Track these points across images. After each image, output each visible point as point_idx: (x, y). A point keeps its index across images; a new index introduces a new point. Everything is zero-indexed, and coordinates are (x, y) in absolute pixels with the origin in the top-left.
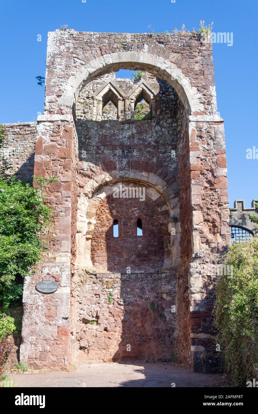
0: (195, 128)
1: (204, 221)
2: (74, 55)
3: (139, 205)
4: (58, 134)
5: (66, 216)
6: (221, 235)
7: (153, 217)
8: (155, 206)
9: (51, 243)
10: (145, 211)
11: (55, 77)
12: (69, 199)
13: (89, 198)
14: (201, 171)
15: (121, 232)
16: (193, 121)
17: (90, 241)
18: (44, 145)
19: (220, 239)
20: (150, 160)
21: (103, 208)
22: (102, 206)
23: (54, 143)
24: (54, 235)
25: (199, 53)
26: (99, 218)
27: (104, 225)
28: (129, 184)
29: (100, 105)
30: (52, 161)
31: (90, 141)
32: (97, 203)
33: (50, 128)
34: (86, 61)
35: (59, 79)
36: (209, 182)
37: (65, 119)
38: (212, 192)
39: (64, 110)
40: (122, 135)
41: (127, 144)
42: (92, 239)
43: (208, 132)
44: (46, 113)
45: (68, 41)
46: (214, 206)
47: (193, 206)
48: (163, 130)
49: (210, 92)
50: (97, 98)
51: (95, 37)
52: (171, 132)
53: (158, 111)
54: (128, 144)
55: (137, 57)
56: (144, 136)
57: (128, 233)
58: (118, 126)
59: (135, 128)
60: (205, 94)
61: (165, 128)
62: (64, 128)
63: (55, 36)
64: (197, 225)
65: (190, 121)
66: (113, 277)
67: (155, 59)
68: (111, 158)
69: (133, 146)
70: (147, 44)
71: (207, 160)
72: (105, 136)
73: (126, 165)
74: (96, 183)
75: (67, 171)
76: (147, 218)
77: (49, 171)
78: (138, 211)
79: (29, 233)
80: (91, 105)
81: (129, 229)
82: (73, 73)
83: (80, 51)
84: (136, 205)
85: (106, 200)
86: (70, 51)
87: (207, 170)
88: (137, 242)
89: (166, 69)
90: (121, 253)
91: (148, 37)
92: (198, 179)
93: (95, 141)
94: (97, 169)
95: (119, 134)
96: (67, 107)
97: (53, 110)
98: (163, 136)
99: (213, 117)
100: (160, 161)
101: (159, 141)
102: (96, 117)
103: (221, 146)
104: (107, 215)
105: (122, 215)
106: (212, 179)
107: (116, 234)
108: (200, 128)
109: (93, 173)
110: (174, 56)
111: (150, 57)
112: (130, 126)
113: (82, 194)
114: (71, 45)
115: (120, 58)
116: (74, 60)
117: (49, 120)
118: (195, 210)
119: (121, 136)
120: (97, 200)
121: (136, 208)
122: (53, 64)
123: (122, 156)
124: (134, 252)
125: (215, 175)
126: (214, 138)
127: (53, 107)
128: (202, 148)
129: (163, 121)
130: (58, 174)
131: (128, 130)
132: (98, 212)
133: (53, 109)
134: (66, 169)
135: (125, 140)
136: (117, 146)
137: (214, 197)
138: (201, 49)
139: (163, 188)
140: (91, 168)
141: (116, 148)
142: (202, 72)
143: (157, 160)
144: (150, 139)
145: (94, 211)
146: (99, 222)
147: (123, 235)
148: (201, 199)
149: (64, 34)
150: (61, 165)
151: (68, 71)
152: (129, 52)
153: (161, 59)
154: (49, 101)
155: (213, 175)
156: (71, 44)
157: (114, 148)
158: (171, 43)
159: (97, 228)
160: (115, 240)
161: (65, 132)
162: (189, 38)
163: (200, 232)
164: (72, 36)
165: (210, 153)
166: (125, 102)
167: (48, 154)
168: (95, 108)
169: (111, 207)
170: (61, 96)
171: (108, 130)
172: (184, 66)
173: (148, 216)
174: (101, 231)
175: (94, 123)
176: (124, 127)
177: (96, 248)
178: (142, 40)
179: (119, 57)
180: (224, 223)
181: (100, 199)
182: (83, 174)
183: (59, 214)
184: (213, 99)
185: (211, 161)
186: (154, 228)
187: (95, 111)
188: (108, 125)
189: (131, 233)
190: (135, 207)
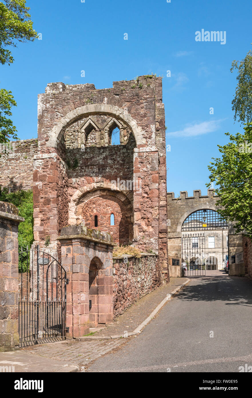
0: (138, 157)
1: (141, 219)
2: (56, 110)
3: (111, 205)
4: (47, 167)
5: (54, 219)
6: (152, 227)
8: (123, 205)
10: (115, 209)
11: (44, 127)
15: (100, 224)
16: (136, 152)
18: (38, 175)
19: (151, 230)
20: (118, 174)
23: (45, 173)
25: (144, 100)
26: (84, 215)
27: (88, 220)
28: (105, 191)
30: (44, 185)
33: (42, 163)
34: (65, 114)
35: (46, 128)
36: (146, 193)
37: (52, 157)
38: (148, 199)
39: (51, 150)
40: (99, 157)
41: (102, 163)
43: (147, 159)
44: (39, 152)
46: (148, 209)
47: (134, 209)
48: (128, 151)
49: (151, 129)
50: (81, 131)
51: (70, 95)
53: (125, 137)
55: (99, 108)
56: (114, 157)
57: (104, 224)
58: (96, 151)
59: (108, 151)
60: (147, 131)
62: (50, 163)
63: (43, 97)
64: (137, 221)
65: (135, 152)
67: (112, 108)
68: (91, 174)
69: (106, 165)
70: (107, 97)
71: (145, 179)
72: (87, 159)
73: (101, 179)
74: (81, 192)
77: (43, 192)
80: (76, 137)
81: (105, 221)
82: (56, 123)
83: (60, 106)
86: (53, 107)
87: (145, 185)
88: (110, 230)
89: (120, 115)
91: (108, 92)
93: (80, 163)
94: (81, 183)
95: (97, 156)
96: (53, 147)
97: (44, 150)
98: (128, 156)
99: (151, 148)
100: (125, 175)
101: (125, 160)
102: (81, 145)
103: (155, 168)
104: (90, 213)
105: (100, 213)
106: (148, 191)
108: (141, 157)
109: (79, 186)
110: (126, 104)
111: (108, 107)
112: (105, 150)
113: (72, 200)
115: (87, 110)
116: (56, 113)
117: (41, 158)
118: (135, 211)
120: (83, 203)
121: (109, 208)
123: (98, 173)
125: (150, 188)
126: (151, 163)
127: (43, 148)
128: (142, 171)
130: (48, 193)
131: (103, 153)
134: (53, 190)
135: (101, 160)
136: (95, 165)
137: (149, 203)
138: (146, 97)
139: (127, 193)
140: (77, 182)
141: (94, 167)
142: (146, 115)
143: (123, 174)
144: (119, 159)
145: (81, 210)
146: (85, 217)
147: (101, 226)
148: (140, 204)
150: (50, 188)
151: (52, 122)
152: (93, 104)
153: (117, 107)
154: (41, 144)
156: (53, 102)
157: (92, 167)
158: (124, 95)
161: (52, 165)
163: (139, 225)
164: (54, 96)
165: (147, 174)
166: (101, 133)
167: (41, 181)
168: (79, 138)
169: (92, 207)
170: (48, 140)
171: (89, 154)
172: (133, 111)
173: (118, 212)
174: (86, 223)
175: (79, 150)
176: (100, 151)
178: (103, 94)
179: (87, 108)
180: (154, 219)
182: (72, 187)
183: (50, 218)
184: (153, 134)
185: (148, 179)
187: (79, 141)
188: (88, 151)
189: (106, 224)
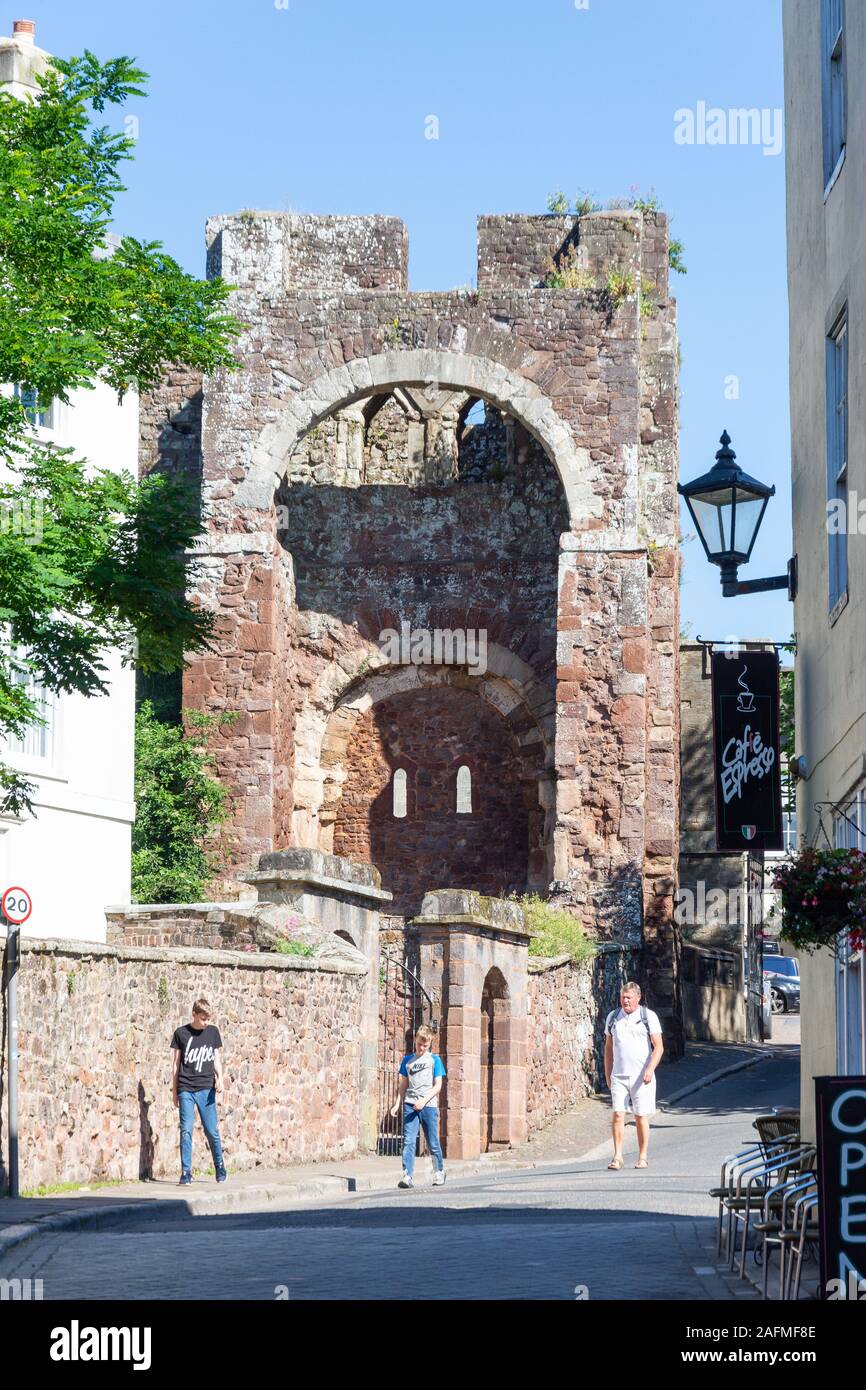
0: (574, 570)
1: (583, 805)
2: (274, 363)
3: (463, 728)
4: (238, 588)
5: (261, 794)
6: (619, 839)
7: (499, 760)
8: (508, 729)
9: (229, 859)
10: (478, 746)
11: (226, 426)
12: (268, 754)
13: (326, 713)
14: (582, 682)
15: (414, 806)
16: (569, 551)
17: (331, 827)
19: (617, 849)
20: (493, 605)
21: (365, 737)
22: (362, 732)
23: (229, 610)
24: (236, 841)
25: (600, 347)
26: (354, 765)
27: (368, 786)
29: (355, 436)
30: (225, 659)
31: (328, 549)
32: (350, 725)
33: (219, 573)
34: (306, 381)
35: (236, 433)
36: (601, 708)
37: (256, 550)
38: (607, 733)
39: (251, 521)
40: (416, 528)
41: (431, 556)
42: (338, 823)
43: (606, 579)
44: (206, 526)
45: (258, 319)
46: (607, 769)
47: (557, 768)
48: (533, 512)
49: (622, 464)
50: (346, 416)
51: (327, 306)
52: (554, 519)
53: (521, 451)
54: (434, 556)
55: (436, 368)
56: (479, 531)
57: (432, 806)
58: (405, 504)
59: (454, 508)
60: (608, 467)
61: (537, 506)
62: (251, 571)
64: (566, 814)
65: (563, 550)
66: (386, 927)
67: (483, 370)
68: (385, 601)
69: (445, 565)
70: (464, 326)
71: (599, 653)
72: (369, 533)
73: (425, 621)
74: (344, 674)
75: (261, 683)
76: (486, 765)
77: (220, 685)
78: (461, 745)
79: (180, 845)
80: (329, 439)
81: (436, 795)
82: (272, 414)
83: (289, 349)
84: (455, 728)
85: (372, 716)
86: (263, 351)
87: (597, 679)
88: (455, 832)
89: (511, 399)
90: (411, 861)
91: (468, 305)
92: (574, 702)
93: (341, 550)
94: (346, 633)
95: (410, 525)
96: (258, 510)
97: (225, 519)
98: (533, 532)
99: (622, 539)
100: (520, 610)
101: (519, 547)
102: (346, 474)
103: (635, 615)
104: (374, 757)
105: (416, 758)
106: (607, 701)
107: (400, 810)
108: (587, 569)
109: (336, 646)
110: (533, 359)
111: (469, 366)
112: (440, 502)
113: (307, 704)
114: (266, 333)
115: (392, 371)
116: (274, 376)
117: (214, 552)
118: (562, 778)
119: (413, 534)
120: (349, 716)
121: (454, 738)
122: (220, 389)
123: (415, 595)
124: (447, 858)
125: (615, 692)
126: (619, 595)
127: (223, 510)
128: (588, 622)
129: (534, 486)
130: (241, 690)
131: (435, 514)
132: (353, 748)
133: (225, 516)
134: (260, 680)
135: (427, 543)
136: (401, 563)
137: (609, 746)
138: (607, 335)
139: (524, 685)
140: (332, 630)
141: (399, 572)
142: (606, 404)
143: (512, 607)
144: (494, 543)
145: (340, 746)
146: (355, 775)
147: (418, 812)
148: (578, 751)
149: (247, 301)
150: (247, 669)
151: (258, 411)
152: (415, 351)
153: (500, 369)
154: (214, 495)
155: (611, 690)
156: (264, 329)
157: (392, 570)
158: (528, 321)
159: (348, 792)
160: (399, 826)
161: (255, 581)
162: (575, 303)
163: (572, 831)
164: (267, 304)
165: (606, 636)
166: (426, 428)
168: (342, 446)
169: (387, 735)
170: (242, 480)
171: (377, 515)
172: (560, 387)
173: (486, 758)
174: (359, 801)
175: (340, 493)
176: (423, 505)
177: (346, 848)
178: (451, 313)
179: (390, 365)
180: (628, 809)
181: (356, 714)
182: (308, 648)
183: (245, 790)
184: (629, 482)
185: (608, 654)
186: (502, 791)
187: (341, 456)
188: (377, 501)
189: (438, 806)
190: (452, 734)
